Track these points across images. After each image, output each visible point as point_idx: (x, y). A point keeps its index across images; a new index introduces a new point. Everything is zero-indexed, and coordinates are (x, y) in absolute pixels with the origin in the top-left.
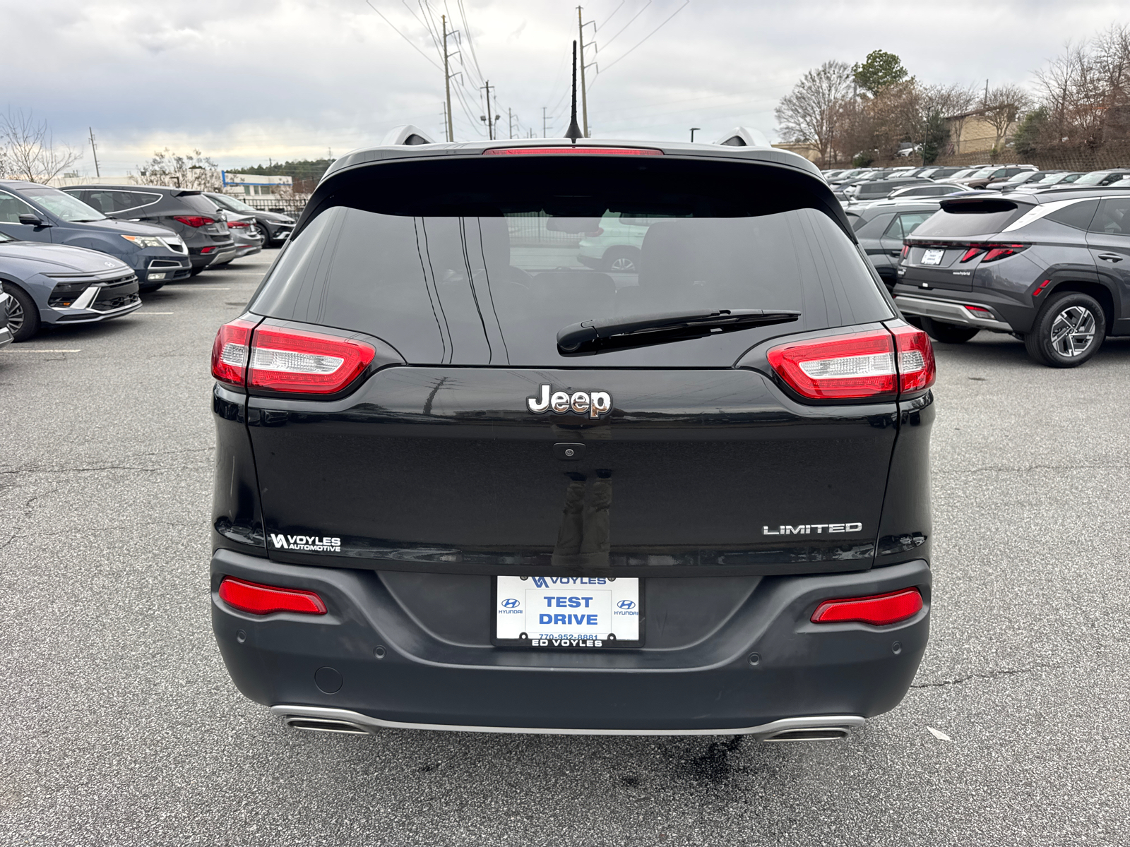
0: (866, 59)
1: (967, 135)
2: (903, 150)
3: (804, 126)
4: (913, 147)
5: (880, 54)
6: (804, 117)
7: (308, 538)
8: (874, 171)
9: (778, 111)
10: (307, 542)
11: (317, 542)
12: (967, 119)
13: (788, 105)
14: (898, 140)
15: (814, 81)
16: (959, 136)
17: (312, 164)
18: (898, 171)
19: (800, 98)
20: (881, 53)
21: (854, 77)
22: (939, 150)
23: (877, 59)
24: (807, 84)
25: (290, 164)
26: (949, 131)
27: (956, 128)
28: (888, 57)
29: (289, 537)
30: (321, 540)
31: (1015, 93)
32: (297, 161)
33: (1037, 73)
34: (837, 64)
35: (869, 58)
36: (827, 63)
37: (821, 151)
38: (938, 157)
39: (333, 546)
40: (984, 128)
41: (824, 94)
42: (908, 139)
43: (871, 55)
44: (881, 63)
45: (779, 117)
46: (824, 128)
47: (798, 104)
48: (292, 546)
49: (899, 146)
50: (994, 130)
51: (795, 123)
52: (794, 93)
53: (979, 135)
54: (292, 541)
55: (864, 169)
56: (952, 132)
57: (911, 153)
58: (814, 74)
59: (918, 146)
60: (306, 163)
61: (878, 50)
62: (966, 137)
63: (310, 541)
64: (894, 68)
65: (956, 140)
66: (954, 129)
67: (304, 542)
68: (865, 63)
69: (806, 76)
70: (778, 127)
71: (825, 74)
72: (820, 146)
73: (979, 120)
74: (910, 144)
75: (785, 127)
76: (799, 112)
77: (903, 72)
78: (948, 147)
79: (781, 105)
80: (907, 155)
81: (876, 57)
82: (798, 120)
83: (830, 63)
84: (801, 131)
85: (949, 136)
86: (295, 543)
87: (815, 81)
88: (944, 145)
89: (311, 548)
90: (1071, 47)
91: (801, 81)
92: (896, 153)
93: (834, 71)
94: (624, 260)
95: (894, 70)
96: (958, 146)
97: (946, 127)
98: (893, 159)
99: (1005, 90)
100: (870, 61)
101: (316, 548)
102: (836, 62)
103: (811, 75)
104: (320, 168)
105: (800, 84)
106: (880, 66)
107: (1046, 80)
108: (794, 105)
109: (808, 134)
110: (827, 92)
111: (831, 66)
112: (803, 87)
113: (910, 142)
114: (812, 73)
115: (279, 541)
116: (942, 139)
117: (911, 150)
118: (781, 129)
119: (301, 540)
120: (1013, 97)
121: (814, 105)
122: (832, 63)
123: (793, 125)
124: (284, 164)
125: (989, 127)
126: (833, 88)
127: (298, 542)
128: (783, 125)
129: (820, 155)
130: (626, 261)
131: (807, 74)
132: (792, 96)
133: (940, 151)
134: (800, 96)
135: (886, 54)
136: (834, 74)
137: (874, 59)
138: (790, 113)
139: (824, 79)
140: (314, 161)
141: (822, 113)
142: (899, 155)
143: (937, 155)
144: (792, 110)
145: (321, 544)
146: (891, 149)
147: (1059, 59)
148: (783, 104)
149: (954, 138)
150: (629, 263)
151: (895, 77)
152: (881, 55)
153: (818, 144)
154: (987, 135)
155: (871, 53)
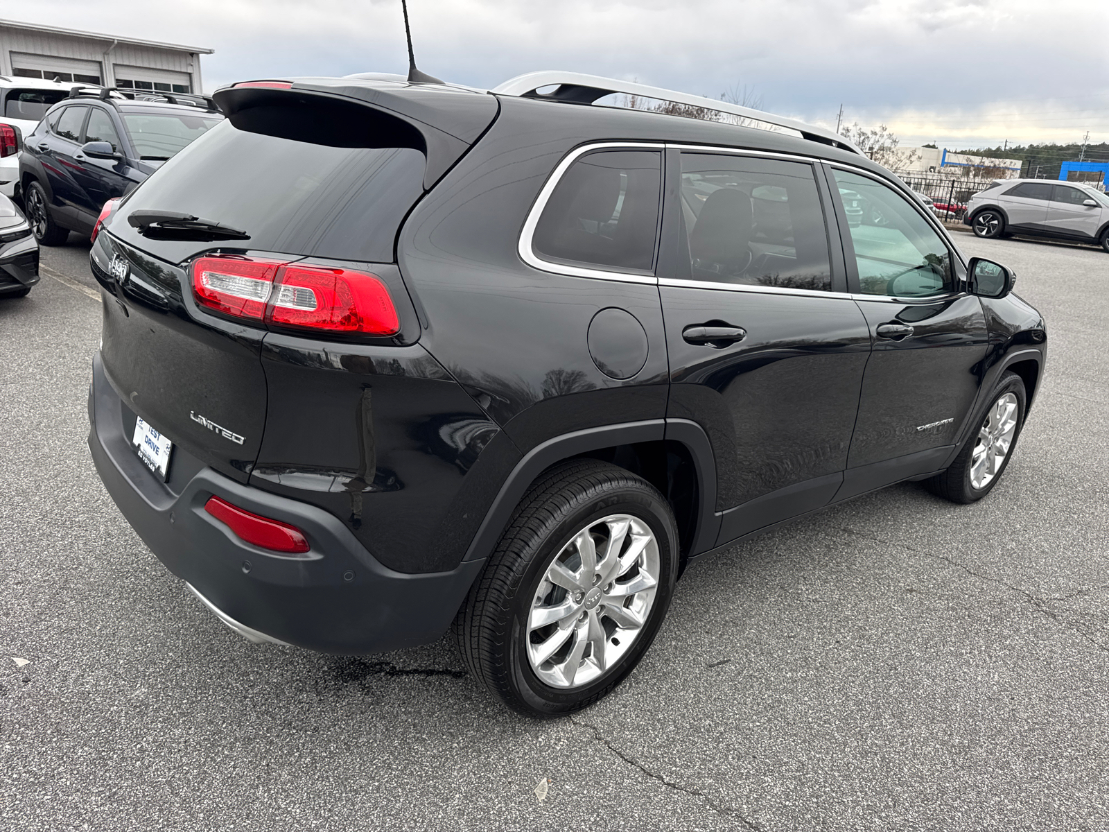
17: (1061, 148)
25: (1034, 148)
32: (1044, 145)
60: (1053, 147)
104: (1068, 154)
124: (1027, 147)
140: (1064, 146)
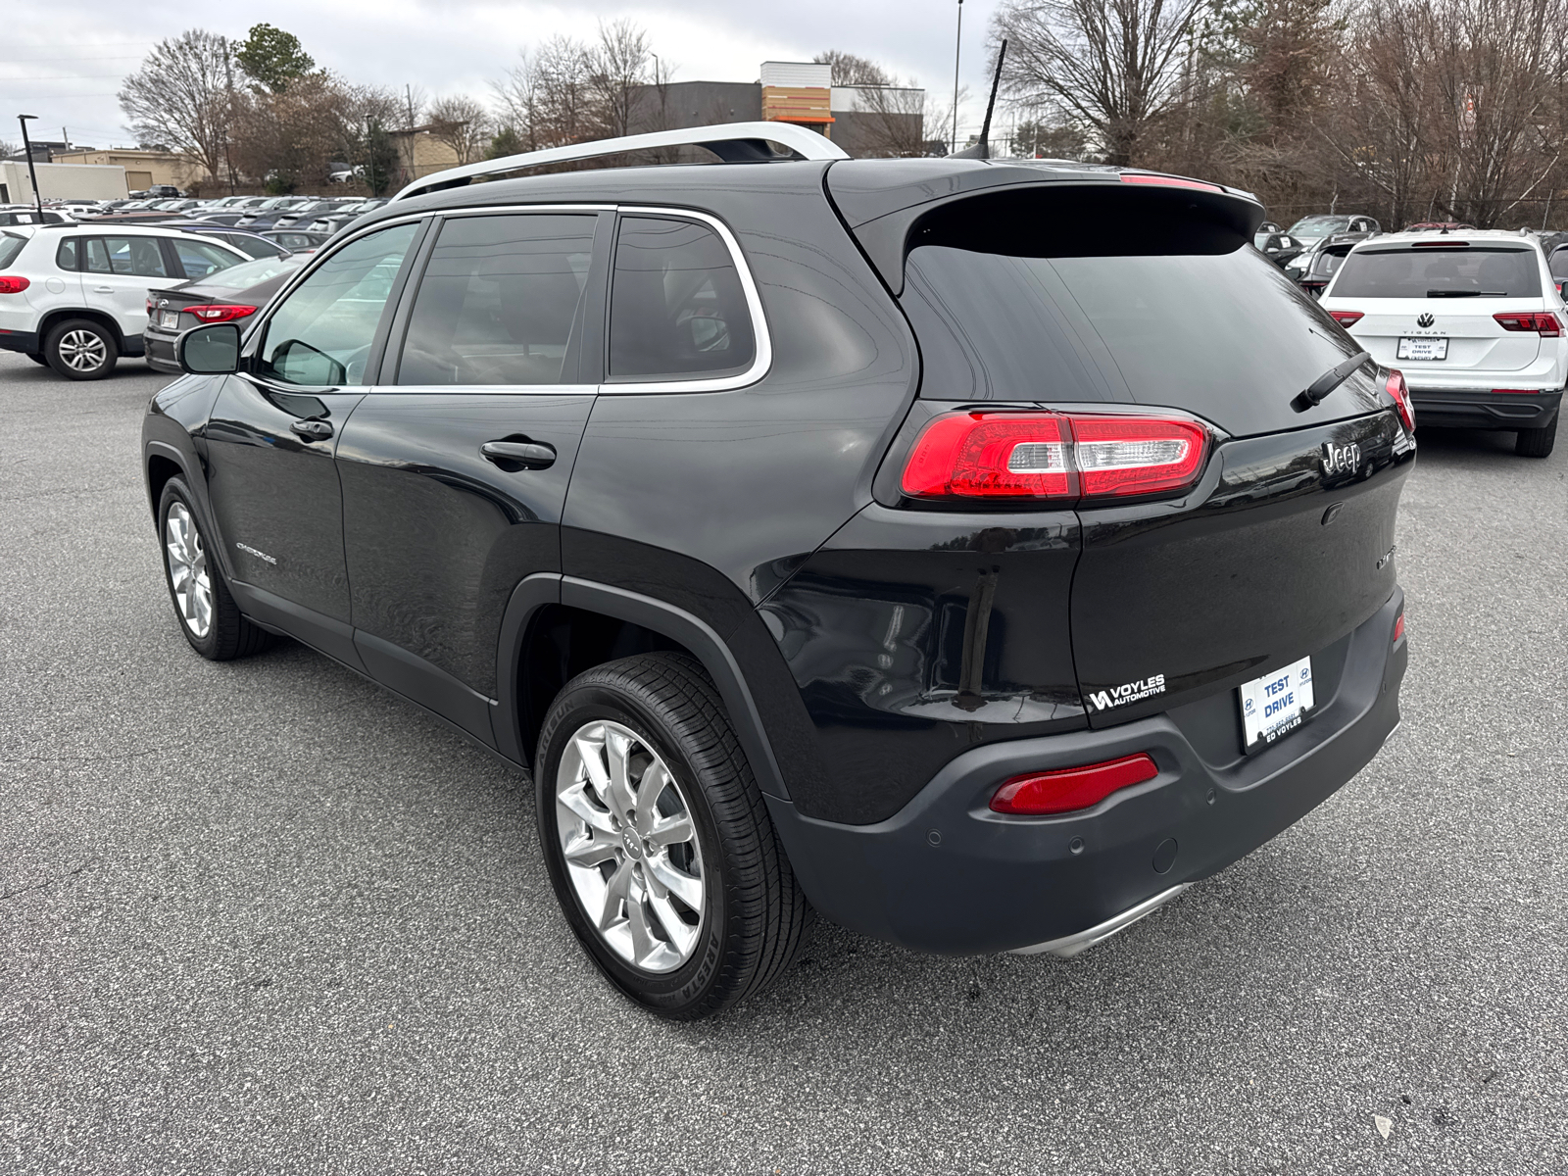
0: (249, 35)
1: (421, 158)
2: (338, 173)
3: (172, 125)
4: (352, 170)
5: (269, 30)
6: (170, 111)
7: (1132, 685)
8: (312, 200)
9: (124, 98)
10: (1133, 692)
11: (1143, 688)
12: (417, 136)
13: (138, 90)
14: (327, 158)
15: (174, 57)
16: (412, 158)
18: (349, 202)
19: (156, 81)
20: (270, 28)
21: (236, 59)
22: (389, 176)
23: (266, 37)
24: (166, 61)
26: (396, 151)
27: (405, 147)
28: (281, 36)
29: (1112, 690)
30: (1146, 684)
31: (469, 107)
33: (495, 86)
34: (207, 36)
35: (253, 35)
36: (191, 33)
37: (209, 167)
38: (389, 185)
39: (1157, 687)
40: (440, 150)
41: (195, 80)
42: (341, 158)
43: (256, 30)
44: (273, 43)
45: (127, 108)
46: (207, 131)
47: (154, 89)
48: (1117, 702)
49: (329, 167)
50: (452, 154)
51: (157, 120)
52: (145, 73)
53: (435, 159)
54: (1116, 695)
55: (296, 198)
56: (401, 153)
57: (349, 178)
58: (173, 47)
59: (358, 167)
61: (264, 23)
62: (421, 161)
63: (1135, 688)
64: (293, 53)
65: (408, 164)
66: (402, 148)
67: (1129, 691)
68: (249, 41)
69: (160, 49)
70: (130, 124)
71: (191, 48)
72: (205, 157)
73: (432, 139)
74: (345, 166)
75: (141, 124)
76: (159, 104)
77: (307, 62)
78: (399, 173)
79: (126, 89)
80: (344, 180)
81: (265, 34)
82: (161, 116)
83: (194, 32)
84: (170, 133)
85: (398, 158)
86: (1120, 696)
87: (177, 58)
88: (394, 170)
89: (1137, 696)
90: (528, 57)
91: (153, 56)
92: (328, 176)
93: (204, 46)
94: (81, 332)
95: (294, 56)
96: (413, 172)
97: (392, 144)
98: (326, 185)
99: (457, 103)
100: (255, 39)
101: (1142, 695)
102: (206, 32)
103: (168, 47)
105: (151, 59)
106: (273, 47)
107: (508, 95)
108: (150, 91)
109: (183, 138)
110: (199, 76)
111: (197, 38)
112: (159, 65)
113: (346, 162)
114: (170, 45)
115: (1101, 700)
116: (389, 161)
117: (349, 173)
118: (135, 127)
119: (1126, 690)
120: (468, 113)
121: (182, 94)
122: (198, 33)
123: (155, 123)
125: (447, 150)
126: (208, 73)
127: (1123, 694)
128: (138, 122)
129: (208, 173)
130: (85, 335)
131: (162, 45)
132: (142, 77)
133: (391, 177)
134: (156, 77)
135: (277, 30)
136: (205, 50)
137: (262, 36)
138: (146, 104)
139: (190, 57)
141: (198, 108)
142: (333, 180)
143: (387, 183)
144: (147, 99)
145: (1146, 687)
146: (321, 171)
147: (517, 71)
148: (129, 87)
149: (405, 161)
150: (92, 338)
151: (297, 67)
152: (271, 32)
153: (201, 155)
154: (444, 159)
155: (255, 26)
